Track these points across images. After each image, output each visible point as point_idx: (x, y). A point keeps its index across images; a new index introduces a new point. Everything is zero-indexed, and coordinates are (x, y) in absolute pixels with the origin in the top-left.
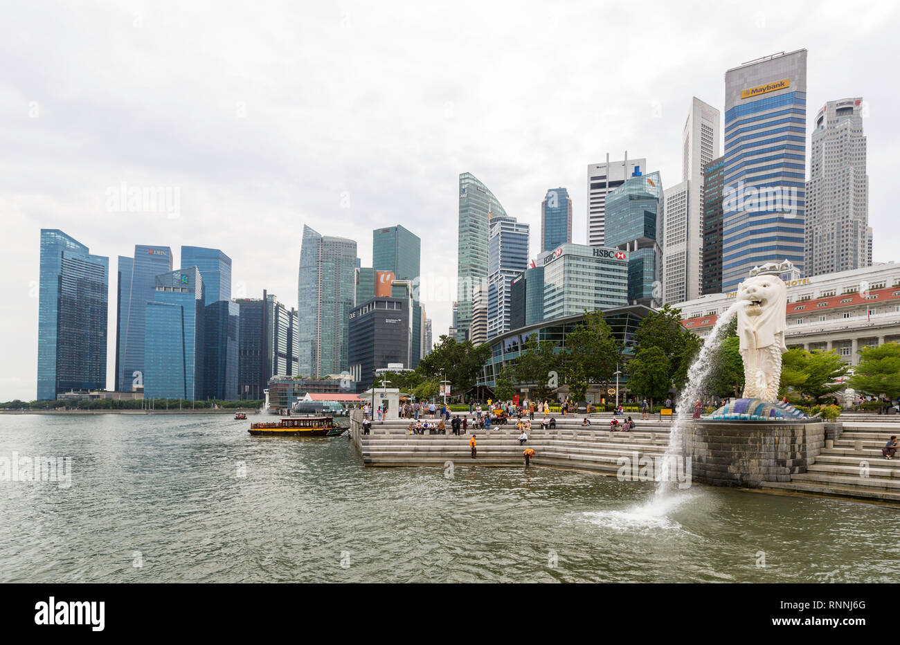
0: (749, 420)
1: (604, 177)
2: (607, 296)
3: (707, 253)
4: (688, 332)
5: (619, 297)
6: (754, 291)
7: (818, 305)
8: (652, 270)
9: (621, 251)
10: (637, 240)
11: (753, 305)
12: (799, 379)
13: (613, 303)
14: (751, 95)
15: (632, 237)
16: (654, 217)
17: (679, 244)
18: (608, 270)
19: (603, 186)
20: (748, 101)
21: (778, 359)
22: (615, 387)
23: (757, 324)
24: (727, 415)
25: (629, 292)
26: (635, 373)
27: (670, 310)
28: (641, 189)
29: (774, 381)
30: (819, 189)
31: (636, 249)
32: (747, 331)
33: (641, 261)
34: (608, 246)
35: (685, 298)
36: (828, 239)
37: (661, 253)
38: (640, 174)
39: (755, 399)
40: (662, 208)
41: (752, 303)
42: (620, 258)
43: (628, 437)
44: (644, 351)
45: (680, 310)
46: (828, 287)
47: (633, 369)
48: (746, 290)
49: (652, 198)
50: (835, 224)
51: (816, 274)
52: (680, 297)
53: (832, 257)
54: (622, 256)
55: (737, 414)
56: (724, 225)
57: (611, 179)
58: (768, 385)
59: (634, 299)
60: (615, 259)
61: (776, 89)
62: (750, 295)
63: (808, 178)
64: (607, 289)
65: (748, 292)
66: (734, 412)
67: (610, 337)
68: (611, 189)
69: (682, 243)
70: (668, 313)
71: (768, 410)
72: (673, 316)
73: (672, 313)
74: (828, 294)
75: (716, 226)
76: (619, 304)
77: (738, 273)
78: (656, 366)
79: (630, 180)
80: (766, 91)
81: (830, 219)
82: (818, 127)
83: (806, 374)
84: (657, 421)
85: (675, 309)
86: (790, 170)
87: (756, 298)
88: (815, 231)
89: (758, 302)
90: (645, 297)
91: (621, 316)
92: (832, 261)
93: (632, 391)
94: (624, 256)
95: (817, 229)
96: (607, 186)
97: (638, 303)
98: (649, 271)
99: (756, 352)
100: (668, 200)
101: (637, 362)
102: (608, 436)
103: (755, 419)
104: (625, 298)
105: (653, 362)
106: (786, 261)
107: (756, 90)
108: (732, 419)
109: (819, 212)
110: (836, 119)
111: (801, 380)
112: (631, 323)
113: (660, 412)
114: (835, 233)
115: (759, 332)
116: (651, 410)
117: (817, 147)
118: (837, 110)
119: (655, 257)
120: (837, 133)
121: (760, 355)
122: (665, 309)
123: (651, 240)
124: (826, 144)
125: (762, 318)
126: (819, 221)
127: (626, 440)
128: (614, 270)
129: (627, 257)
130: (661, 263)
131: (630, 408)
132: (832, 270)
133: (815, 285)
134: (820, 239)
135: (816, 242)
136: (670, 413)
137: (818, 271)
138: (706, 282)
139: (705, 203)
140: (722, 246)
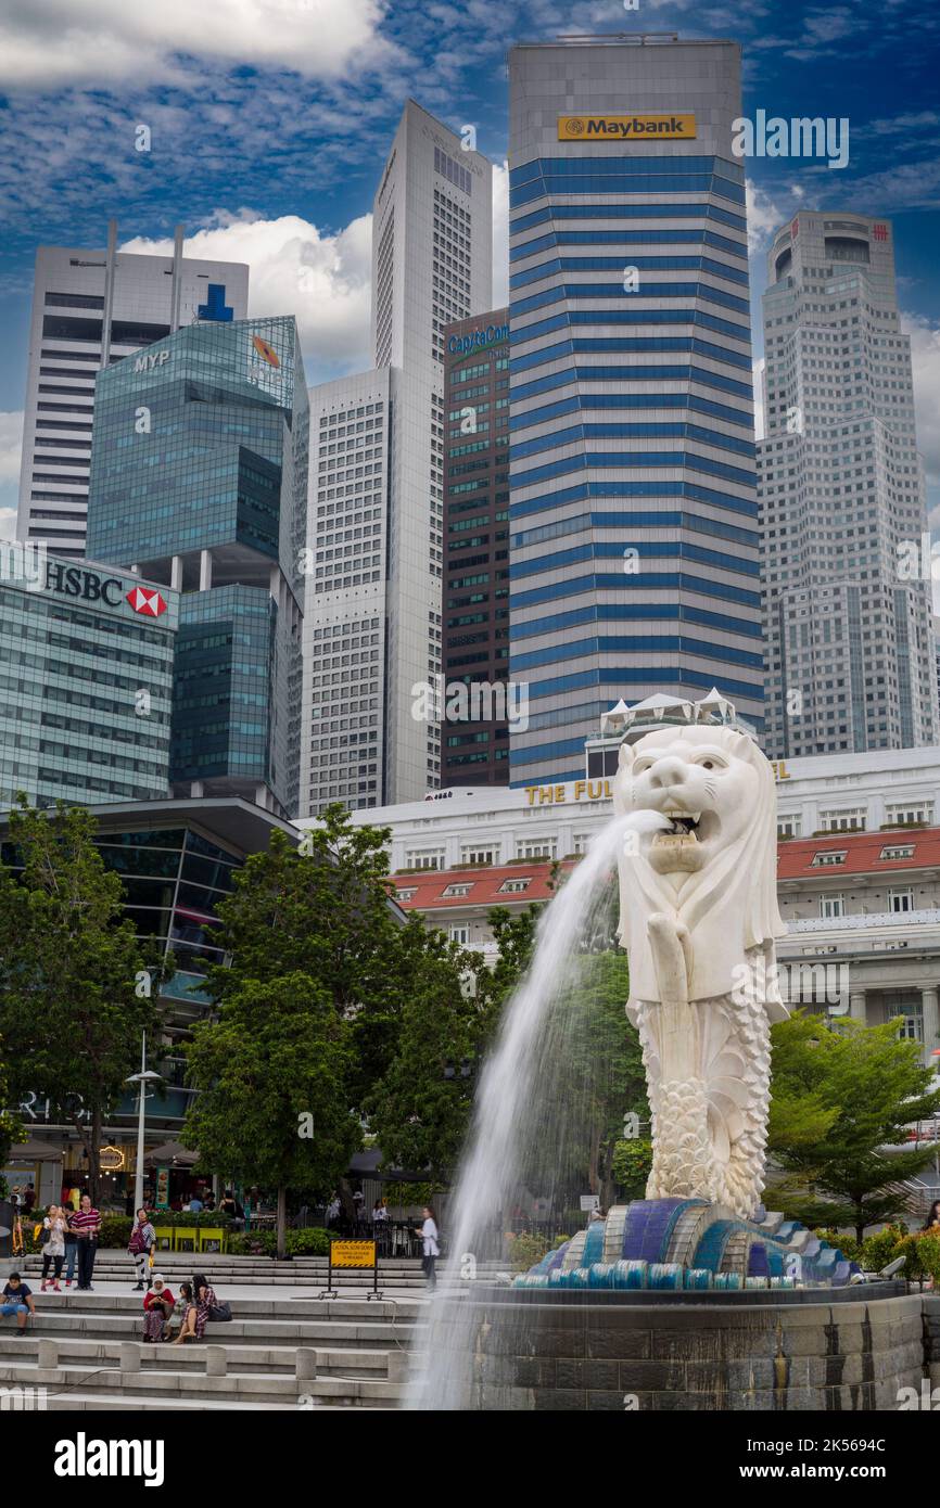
0: (679, 1289)
1: (97, 302)
2: (90, 755)
3: (458, 632)
4: (416, 921)
5: (136, 765)
6: (677, 778)
7: (816, 861)
8: (261, 671)
9: (151, 586)
10: (210, 550)
11: (674, 832)
12: (805, 1127)
13: (113, 787)
14: (585, 135)
15: (190, 537)
16: (274, 474)
17: (361, 588)
18: (98, 650)
19: (91, 331)
20: (579, 151)
21: (761, 1047)
22: (133, 1139)
23: (688, 907)
24: (601, 1269)
25: (174, 746)
26: (224, 1083)
27: (347, 831)
28: (230, 369)
29: (750, 1133)
30: (791, 472)
31: (204, 585)
32: (657, 932)
33: (223, 630)
34: (98, 558)
35: (378, 794)
36: (827, 639)
37: (298, 611)
38: (228, 315)
39: (693, 1204)
40: (304, 445)
41: (668, 825)
42: (146, 610)
43: (200, 1365)
44: (253, 988)
45: (386, 834)
46: (843, 798)
47: (214, 1065)
48: (646, 774)
49: (268, 405)
50: (844, 591)
51: (798, 752)
52: (362, 786)
53: (842, 698)
54: (154, 603)
55: (637, 1265)
56: (513, 541)
57: (124, 309)
58: (732, 1144)
59: (194, 779)
60: (125, 611)
61: (657, 134)
62: (659, 792)
63: (760, 433)
64: (92, 729)
65: (657, 782)
66: (626, 1257)
67: (115, 921)
68: (117, 350)
69: (370, 586)
70: (343, 842)
71: (739, 1247)
72: (357, 857)
73: (354, 843)
74: (844, 822)
75: (485, 539)
76: (136, 791)
77: (561, 717)
78: (302, 1054)
79: (192, 328)
80: (631, 134)
81: (827, 573)
82: (778, 277)
83: (827, 1108)
84: (317, 1291)
85: (367, 828)
86: (708, 393)
87: (682, 805)
88: (788, 608)
89: (690, 824)
90: (233, 773)
91: (153, 839)
92: (842, 713)
93: (207, 1157)
94: (162, 606)
95: (792, 600)
96: (106, 335)
97: (208, 794)
98: (253, 674)
99: (688, 1012)
100: (323, 421)
101: (229, 1035)
102: (115, 1361)
103: (701, 1283)
104: (159, 770)
105: (294, 1035)
106: (714, 696)
107: (602, 122)
108: (620, 1284)
109: (794, 544)
110: (825, 264)
111: (812, 1132)
112: (194, 869)
113: (325, 1252)
114: (845, 621)
115: (697, 937)
116: (281, 1245)
117: (780, 340)
118: (829, 241)
119: (273, 621)
120: (832, 308)
121: (702, 1023)
122: (331, 824)
123: (258, 559)
124: (804, 334)
125: (705, 884)
126: (796, 573)
127: (192, 1378)
128: (119, 655)
129: (173, 609)
130: (296, 648)
131: (189, 1233)
132: (844, 745)
133: (803, 788)
134: (804, 634)
135: (793, 645)
136: (369, 1259)
137: (804, 743)
138: (454, 742)
139: (447, 455)
140: (505, 615)
